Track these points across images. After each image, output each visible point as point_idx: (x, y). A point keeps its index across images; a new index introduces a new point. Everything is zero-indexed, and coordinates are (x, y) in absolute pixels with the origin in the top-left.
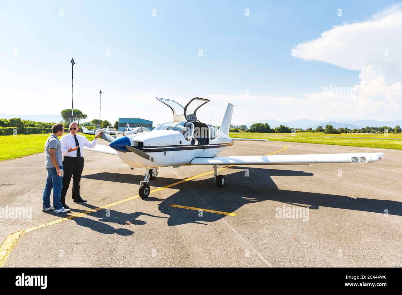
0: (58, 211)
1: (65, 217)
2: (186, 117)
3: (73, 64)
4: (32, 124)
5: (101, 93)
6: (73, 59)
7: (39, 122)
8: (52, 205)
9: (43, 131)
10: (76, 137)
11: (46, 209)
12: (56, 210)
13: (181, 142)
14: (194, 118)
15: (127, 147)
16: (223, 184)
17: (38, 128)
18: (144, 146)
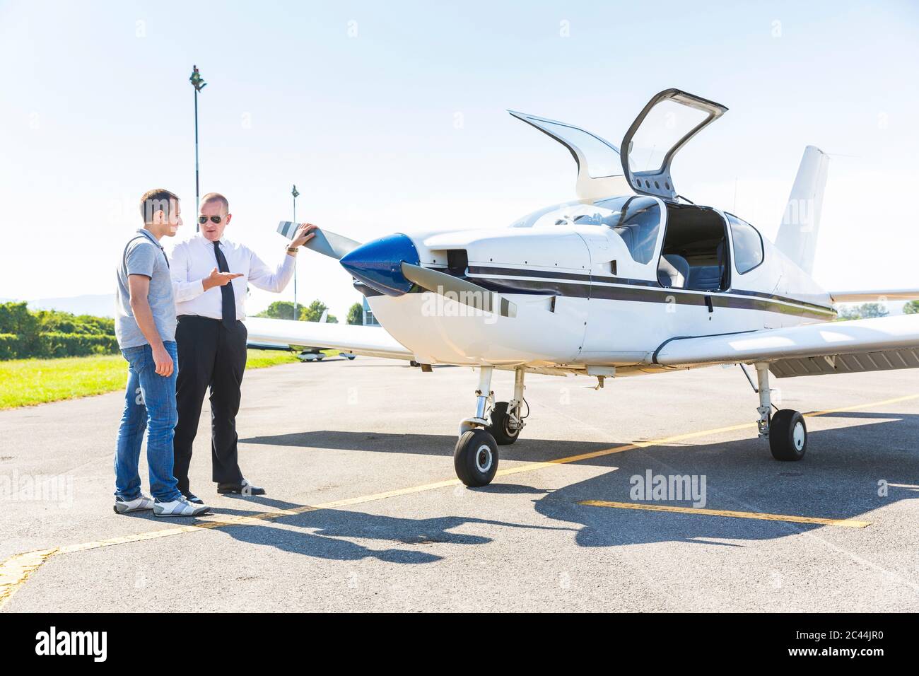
0: (168, 507)
1: (194, 524)
2: (631, 177)
3: (198, 88)
4: (65, 322)
5: (295, 194)
6: (196, 71)
7: (88, 317)
8: (145, 488)
9: (100, 348)
10: (220, 246)
11: (125, 503)
12: (161, 504)
13: (614, 264)
14: (663, 187)
15: (407, 268)
16: (799, 448)
17: (86, 336)
18: (470, 264)
